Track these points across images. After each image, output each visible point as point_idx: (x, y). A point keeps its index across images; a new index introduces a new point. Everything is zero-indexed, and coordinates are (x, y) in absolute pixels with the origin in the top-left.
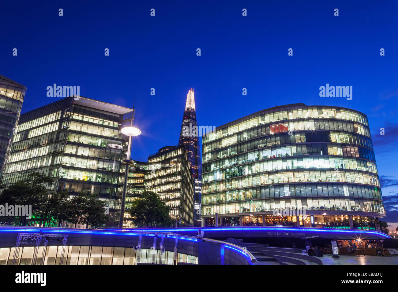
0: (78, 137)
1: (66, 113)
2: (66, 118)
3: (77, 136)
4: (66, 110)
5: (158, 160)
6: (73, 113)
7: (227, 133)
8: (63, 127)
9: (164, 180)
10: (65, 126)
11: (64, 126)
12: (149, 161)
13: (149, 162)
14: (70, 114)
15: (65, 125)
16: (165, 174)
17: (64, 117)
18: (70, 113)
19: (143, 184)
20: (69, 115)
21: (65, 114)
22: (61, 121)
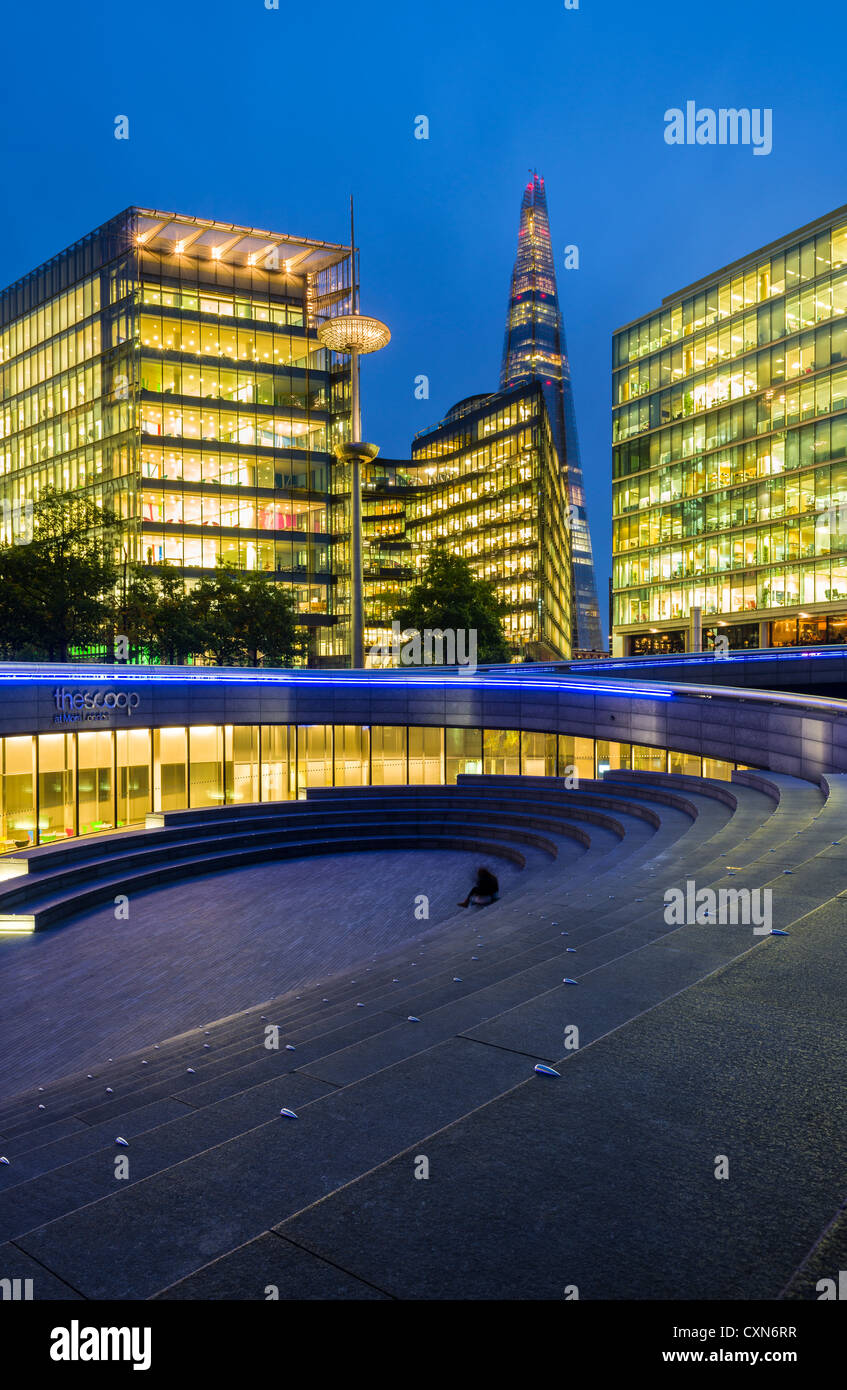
0: (172, 373)
1: (118, 286)
2: (120, 303)
3: (170, 368)
4: (114, 273)
5: (448, 450)
6: (142, 285)
7: (715, 314)
8: (118, 341)
9: (473, 520)
10: (123, 335)
11: (119, 338)
12: (416, 456)
13: (418, 458)
14: (130, 289)
15: (120, 331)
16: (475, 497)
17: (115, 301)
18: (130, 284)
19: (402, 535)
20: (127, 291)
21: (115, 293)
22: (107, 316)
